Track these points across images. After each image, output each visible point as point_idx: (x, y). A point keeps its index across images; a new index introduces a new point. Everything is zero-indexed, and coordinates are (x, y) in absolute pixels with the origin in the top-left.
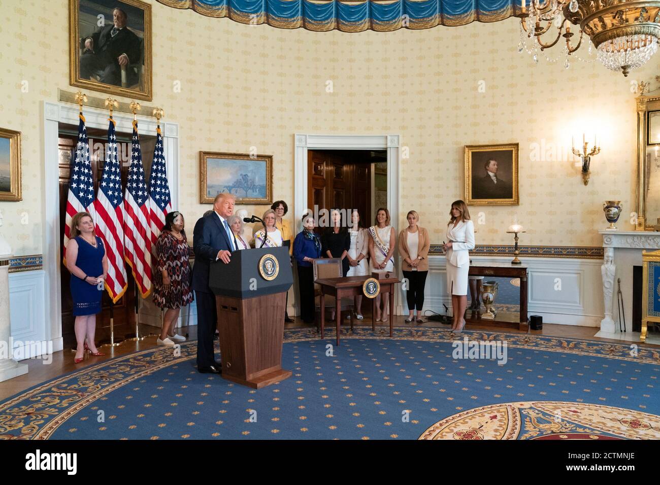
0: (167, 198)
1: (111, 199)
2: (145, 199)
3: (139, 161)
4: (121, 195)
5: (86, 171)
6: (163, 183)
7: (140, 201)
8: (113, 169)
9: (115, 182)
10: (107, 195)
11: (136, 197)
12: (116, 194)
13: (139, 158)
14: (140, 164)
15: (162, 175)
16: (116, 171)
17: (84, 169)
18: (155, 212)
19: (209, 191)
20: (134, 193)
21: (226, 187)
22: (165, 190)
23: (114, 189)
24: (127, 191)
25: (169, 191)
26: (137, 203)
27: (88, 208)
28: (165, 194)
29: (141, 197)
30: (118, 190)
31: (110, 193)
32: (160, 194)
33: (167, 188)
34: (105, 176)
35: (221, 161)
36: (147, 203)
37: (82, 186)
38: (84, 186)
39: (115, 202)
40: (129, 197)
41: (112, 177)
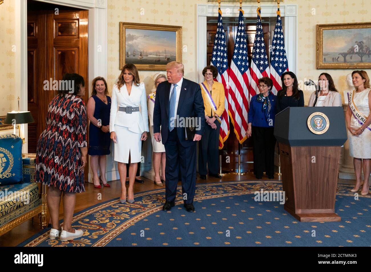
0: (285, 66)
1: (239, 67)
2: (265, 66)
3: (261, 38)
4: (248, 64)
5: (222, 48)
6: (281, 54)
7: (261, 68)
8: (241, 46)
9: (242, 55)
10: (237, 65)
11: (258, 66)
12: (243, 64)
13: (260, 36)
14: (262, 40)
15: (280, 47)
16: (243, 47)
17: (221, 47)
18: (274, 77)
19: (325, 59)
20: (257, 62)
21: (342, 54)
22: (283, 59)
23: (242, 60)
24: (252, 61)
25: (287, 60)
26: (260, 70)
27: (223, 74)
28: (283, 62)
29: (262, 65)
30: (245, 61)
31: (239, 63)
32: (279, 62)
33: (284, 57)
34: (236, 51)
35: (336, 31)
36: (267, 70)
37: (219, 59)
38: (220, 59)
39: (243, 69)
40: (254, 66)
41: (241, 51)
